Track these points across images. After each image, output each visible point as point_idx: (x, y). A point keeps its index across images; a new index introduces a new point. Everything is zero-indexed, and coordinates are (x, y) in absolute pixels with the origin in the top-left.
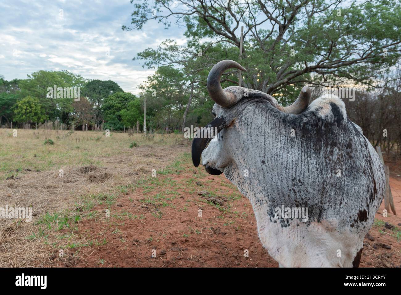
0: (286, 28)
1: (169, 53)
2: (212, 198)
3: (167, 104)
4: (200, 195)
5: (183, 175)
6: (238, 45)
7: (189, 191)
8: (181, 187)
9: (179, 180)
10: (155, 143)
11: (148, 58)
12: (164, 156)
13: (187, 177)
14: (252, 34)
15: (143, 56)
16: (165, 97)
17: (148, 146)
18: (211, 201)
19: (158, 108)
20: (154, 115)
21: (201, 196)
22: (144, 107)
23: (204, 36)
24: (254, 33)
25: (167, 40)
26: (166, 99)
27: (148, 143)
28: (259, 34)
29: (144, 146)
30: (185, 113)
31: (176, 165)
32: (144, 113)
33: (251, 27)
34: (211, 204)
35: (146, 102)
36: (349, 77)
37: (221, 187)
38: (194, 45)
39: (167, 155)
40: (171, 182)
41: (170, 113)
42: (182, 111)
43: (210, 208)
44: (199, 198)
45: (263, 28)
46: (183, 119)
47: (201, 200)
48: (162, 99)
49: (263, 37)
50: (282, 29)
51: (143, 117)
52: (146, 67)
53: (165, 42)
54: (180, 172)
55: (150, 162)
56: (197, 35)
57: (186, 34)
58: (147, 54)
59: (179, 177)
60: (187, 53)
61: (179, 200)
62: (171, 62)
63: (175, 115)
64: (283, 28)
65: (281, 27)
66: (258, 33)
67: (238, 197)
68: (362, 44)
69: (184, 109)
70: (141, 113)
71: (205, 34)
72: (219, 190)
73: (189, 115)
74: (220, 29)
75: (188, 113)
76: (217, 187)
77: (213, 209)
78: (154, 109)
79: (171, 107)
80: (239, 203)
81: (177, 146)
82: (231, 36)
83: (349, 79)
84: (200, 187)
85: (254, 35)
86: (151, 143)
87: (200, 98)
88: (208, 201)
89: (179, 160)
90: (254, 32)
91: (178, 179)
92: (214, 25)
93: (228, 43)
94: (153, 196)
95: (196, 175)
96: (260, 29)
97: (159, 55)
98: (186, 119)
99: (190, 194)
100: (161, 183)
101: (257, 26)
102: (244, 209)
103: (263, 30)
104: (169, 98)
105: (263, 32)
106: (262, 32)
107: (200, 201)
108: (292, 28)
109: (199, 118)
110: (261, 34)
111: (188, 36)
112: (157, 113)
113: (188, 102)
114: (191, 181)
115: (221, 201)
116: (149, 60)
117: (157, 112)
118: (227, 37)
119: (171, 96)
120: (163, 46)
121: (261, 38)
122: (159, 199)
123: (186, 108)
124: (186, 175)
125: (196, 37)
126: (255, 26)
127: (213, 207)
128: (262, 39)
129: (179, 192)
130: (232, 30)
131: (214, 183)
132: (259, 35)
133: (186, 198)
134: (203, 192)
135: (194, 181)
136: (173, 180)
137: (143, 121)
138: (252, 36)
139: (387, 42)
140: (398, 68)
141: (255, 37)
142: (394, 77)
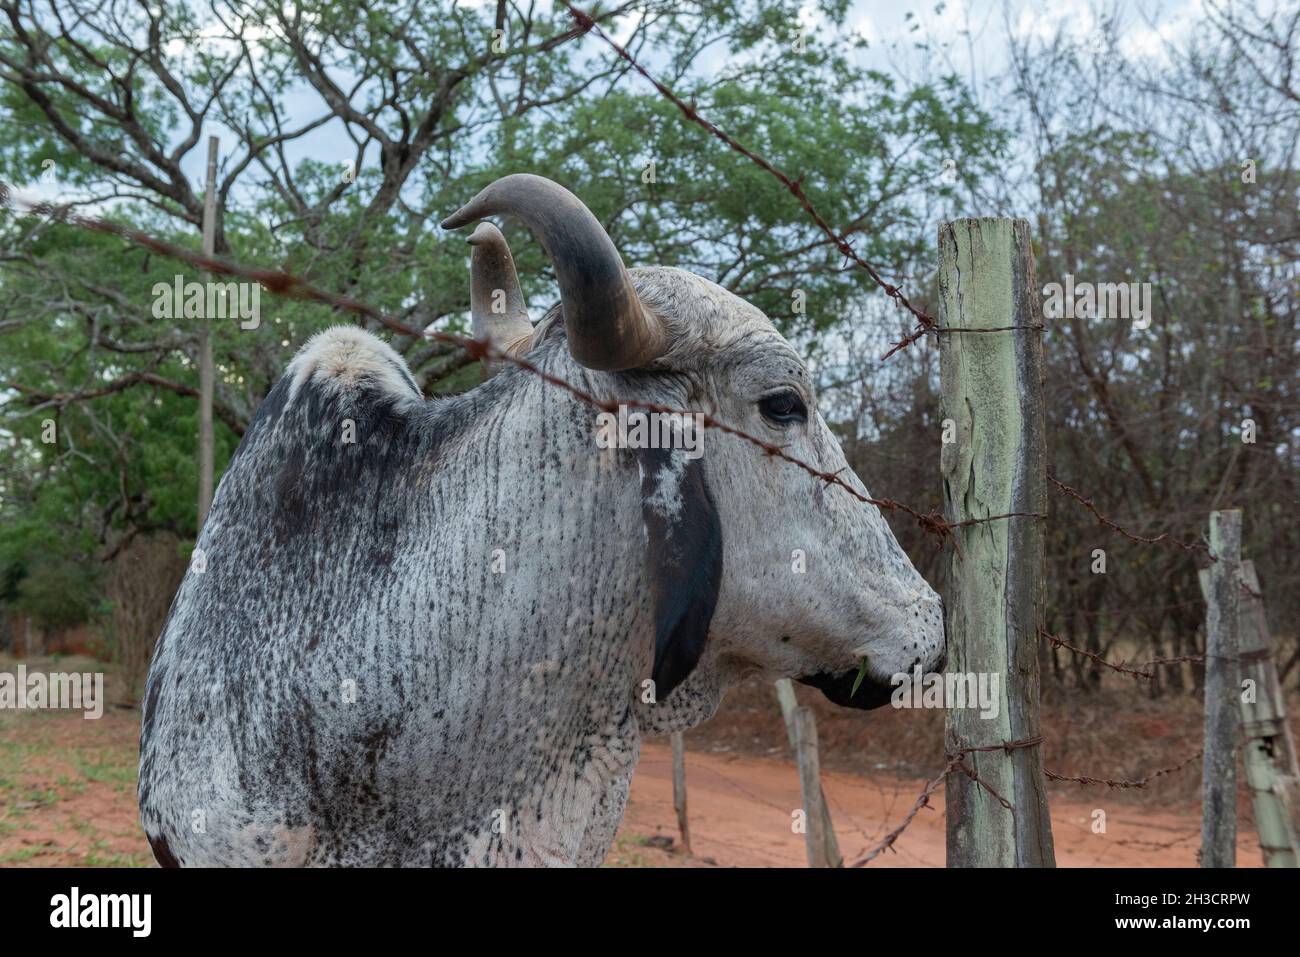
0: (410, 160)
6: (198, 220)
14: (269, 178)
23: (34, 174)
24: (274, 175)
28: (299, 180)
33: (259, 144)
45: (316, 157)
49: (321, 192)
50: (396, 162)
64: (398, 159)
65: (390, 155)
66: (293, 174)
68: (716, 240)
71: (42, 163)
74: (117, 147)
82: (165, 178)
85: (275, 181)
87: (19, 478)
90: (274, 168)
92: (86, 126)
93: (163, 214)
96: (306, 160)
101: (287, 145)
103: (320, 165)
105: (318, 172)
106: (313, 175)
108: (445, 165)
110: (311, 182)
118: (149, 183)
121: (308, 196)
126: (281, 139)
128: (313, 201)
130: (168, 153)
132: (300, 189)
138: (264, 185)
139: (802, 235)
140: (849, 337)
141: (283, 194)
142: (842, 374)
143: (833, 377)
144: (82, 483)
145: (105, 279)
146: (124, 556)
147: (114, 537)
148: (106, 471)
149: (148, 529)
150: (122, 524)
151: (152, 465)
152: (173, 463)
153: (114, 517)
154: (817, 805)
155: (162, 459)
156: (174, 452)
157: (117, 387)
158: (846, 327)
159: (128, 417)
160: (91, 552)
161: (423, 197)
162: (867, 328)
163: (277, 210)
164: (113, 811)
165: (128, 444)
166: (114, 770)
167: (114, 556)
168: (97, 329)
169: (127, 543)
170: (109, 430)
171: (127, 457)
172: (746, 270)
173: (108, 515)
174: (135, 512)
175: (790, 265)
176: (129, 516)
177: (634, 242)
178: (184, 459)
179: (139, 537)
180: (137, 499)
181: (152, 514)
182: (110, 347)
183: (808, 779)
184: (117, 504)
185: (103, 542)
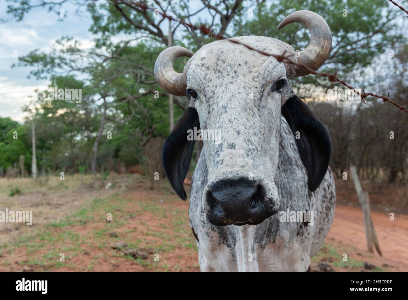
0: (229, 20)
1: (67, 56)
2: (131, 251)
3: (68, 132)
4: (114, 248)
5: (91, 226)
6: (166, 43)
7: (99, 245)
8: (86, 241)
9: (83, 233)
10: (50, 188)
11: (36, 64)
12: (62, 205)
13: (96, 228)
15: (28, 61)
16: (64, 122)
17: (38, 192)
18: (129, 254)
19: (53, 138)
20: (49, 149)
21: (115, 250)
22: (31, 137)
23: (118, 32)
25: (63, 38)
26: (67, 125)
27: (38, 188)
29: (32, 193)
30: (96, 144)
31: (81, 214)
32: (31, 146)
33: (183, 18)
34: (130, 258)
35: (36, 130)
36: (318, 85)
37: (145, 237)
38: (104, 44)
39: (67, 203)
40: (71, 236)
41: (73, 145)
42: (91, 141)
43: (127, 263)
44: (113, 252)
46: (94, 153)
47: (115, 254)
48: (60, 125)
50: (225, 21)
51: (31, 153)
52: (34, 78)
53: (60, 41)
54: (85, 223)
55: (41, 213)
56: (108, 31)
57: (91, 29)
58: (33, 59)
59: (84, 229)
60: (96, 57)
61: (82, 257)
62: (70, 69)
63: (81, 148)
64: (226, 19)
65: (223, 19)
67: (169, 248)
69: (94, 139)
70: (28, 147)
71: (120, 28)
72: (143, 241)
73: (102, 147)
74: (141, 22)
75: (100, 144)
76: (140, 237)
77: (132, 264)
78: (48, 139)
79: (75, 136)
80: (171, 255)
81: (84, 191)
82: (155, 30)
83: (317, 86)
84: (115, 239)
86: (44, 189)
87: (117, 122)
88: (126, 254)
89: (85, 207)
91: (83, 231)
94: (42, 255)
95: (109, 224)
97: (53, 60)
98: (98, 153)
99: (100, 249)
100: (55, 238)
102: (178, 261)
104: (71, 124)
107: (114, 256)
108: (239, 21)
109: (118, 150)
111: (96, 32)
112: (54, 146)
113: (99, 127)
114: (102, 233)
115: (145, 253)
116: (37, 67)
117: (53, 144)
118: (152, 32)
119: (73, 120)
120: (59, 47)
122: (51, 259)
123: (97, 137)
124: (95, 225)
125: (107, 33)
126: (189, 16)
127: (131, 262)
129: (84, 248)
131: (136, 233)
133: (92, 254)
134: (119, 244)
135: (106, 233)
136: (74, 233)
137: (31, 160)
138: (185, 31)
139: (358, 36)
140: (375, 69)
141: (190, 33)
142: (372, 81)
143: (369, 82)
144: (136, 123)
145: (140, 62)
146: (148, 145)
147: (145, 139)
148: (142, 120)
149: (154, 136)
150: (147, 135)
151: (155, 117)
152: (161, 117)
153: (145, 133)
154: (369, 222)
155: (158, 116)
156: (161, 113)
157: (144, 95)
158: (373, 65)
159: (147, 104)
160: (138, 143)
161: (233, 31)
162: (381, 66)
163: (188, 38)
164: (151, 219)
165: (148, 112)
166: (151, 207)
167: (145, 145)
168: (139, 77)
169: (148, 141)
170: (142, 107)
171: (148, 115)
172: (340, 48)
173: (143, 133)
174: (151, 131)
175: (354, 46)
176: (149, 133)
177: (300, 41)
178: (164, 116)
179: (152, 139)
180: (151, 128)
181: (156, 132)
182: (142, 82)
183: (366, 214)
184: (145, 130)
185: (142, 140)
